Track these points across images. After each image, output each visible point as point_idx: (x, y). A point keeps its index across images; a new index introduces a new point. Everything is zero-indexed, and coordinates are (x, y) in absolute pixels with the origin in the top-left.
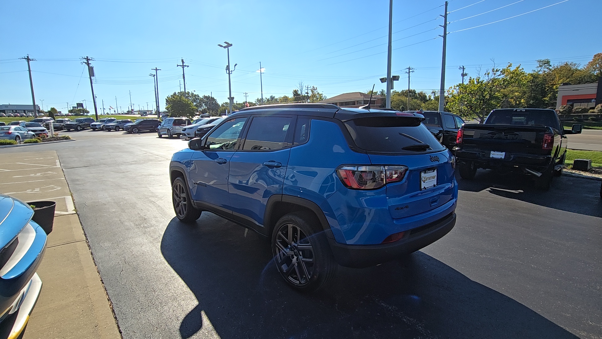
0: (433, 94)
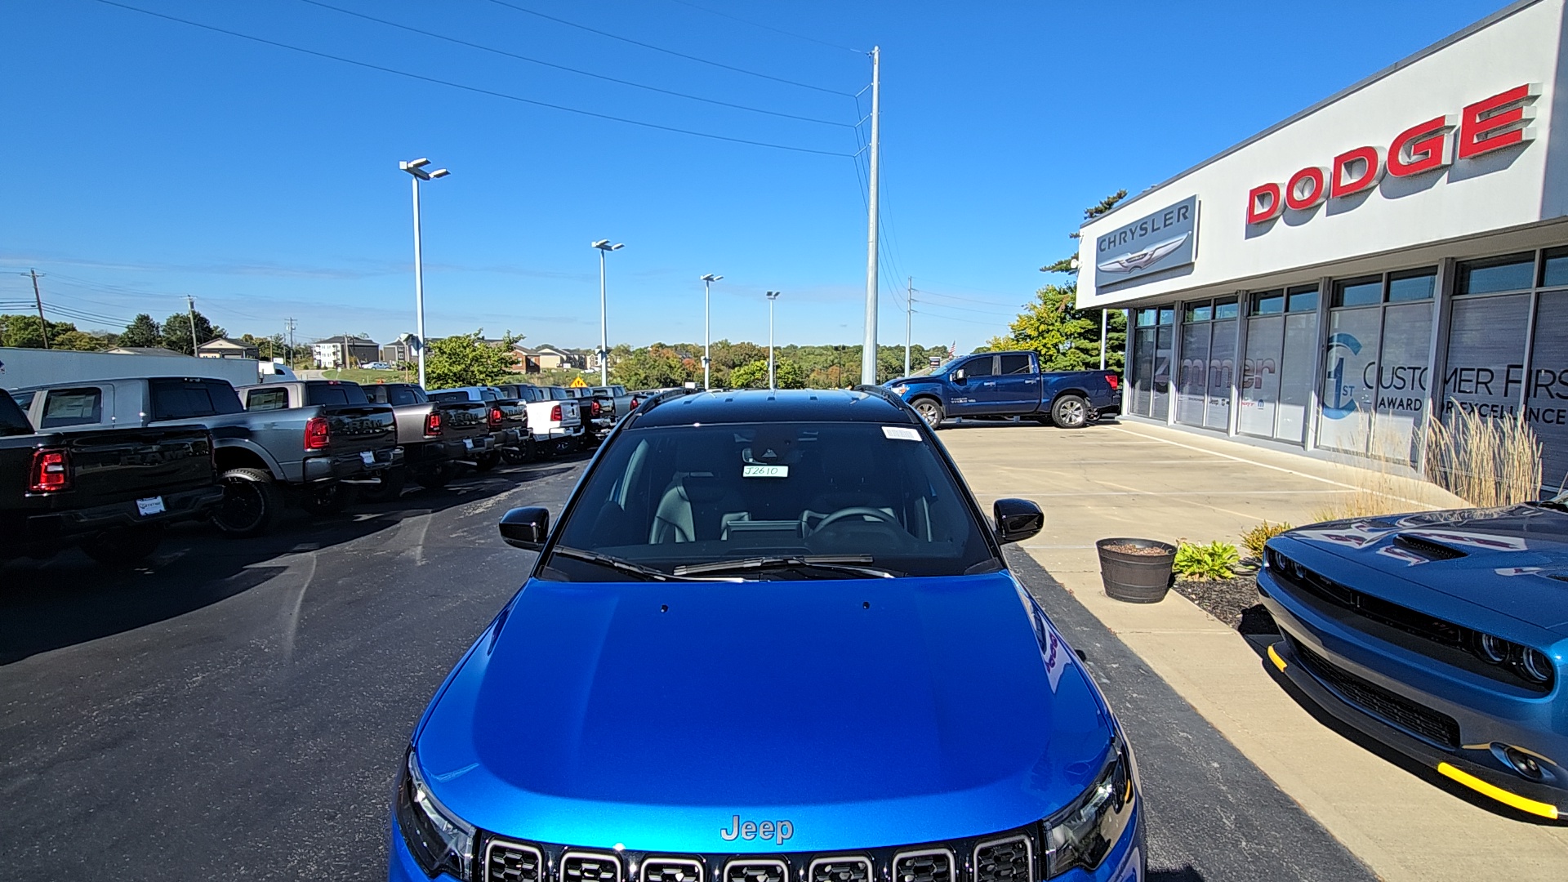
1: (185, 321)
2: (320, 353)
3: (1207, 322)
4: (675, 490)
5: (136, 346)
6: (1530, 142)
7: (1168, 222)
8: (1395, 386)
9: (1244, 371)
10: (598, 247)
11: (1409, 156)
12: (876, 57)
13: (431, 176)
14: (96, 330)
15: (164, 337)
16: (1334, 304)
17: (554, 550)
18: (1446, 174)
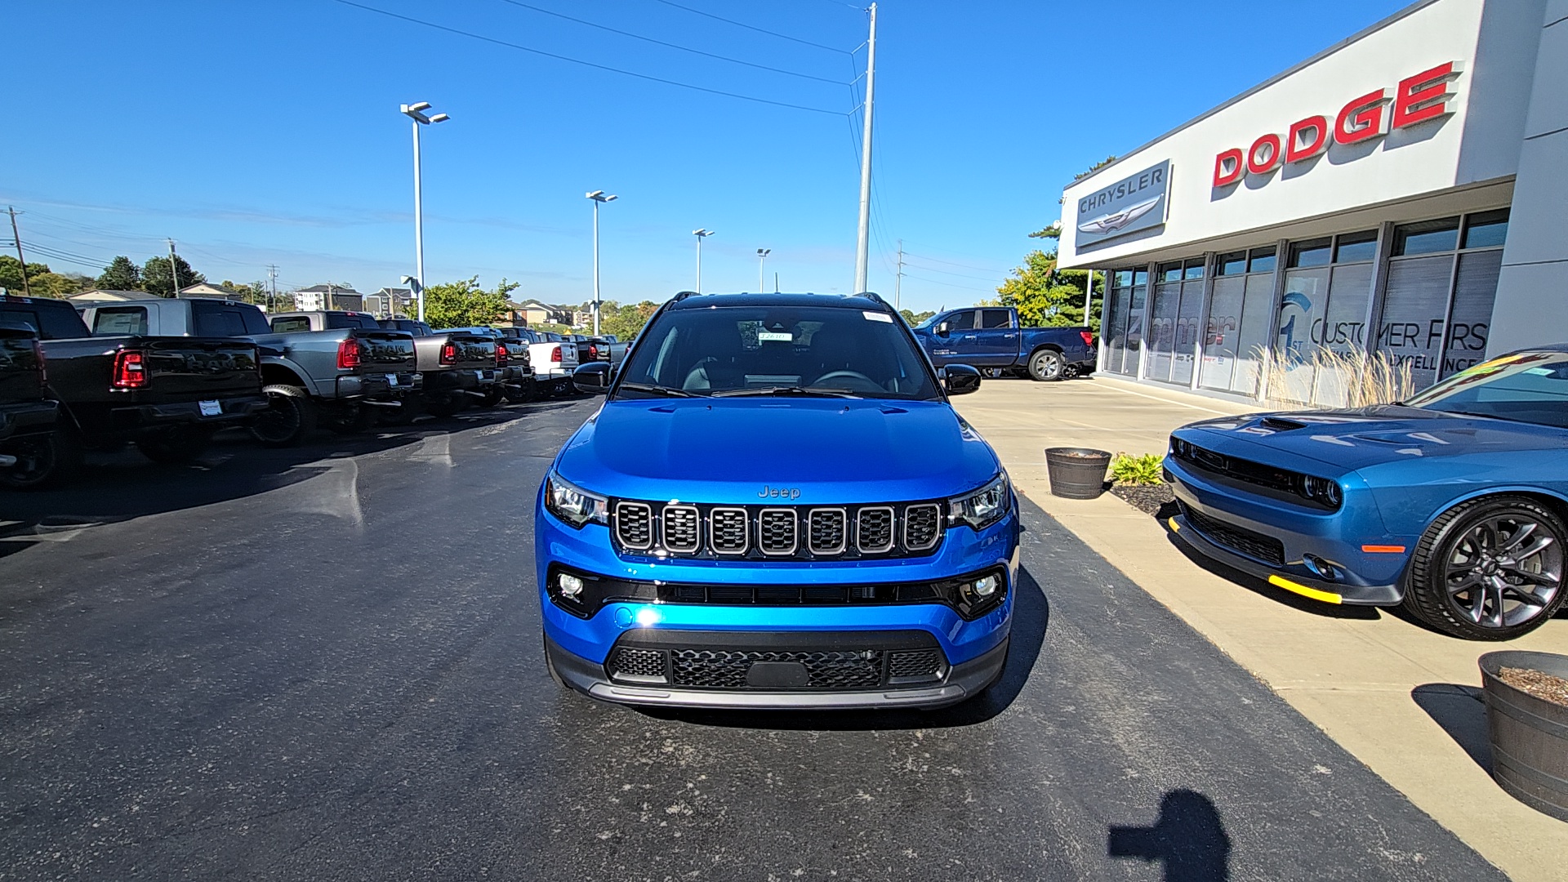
1: (165, 264)
2: (302, 301)
3: (1177, 282)
4: (697, 371)
5: (115, 289)
6: (1452, 114)
7: (1143, 185)
8: (1337, 341)
9: (1208, 328)
10: (592, 198)
11: (1354, 127)
12: (873, 13)
13: (431, 120)
14: (71, 272)
15: (143, 280)
16: (1290, 265)
17: (622, 385)
18: (1382, 143)
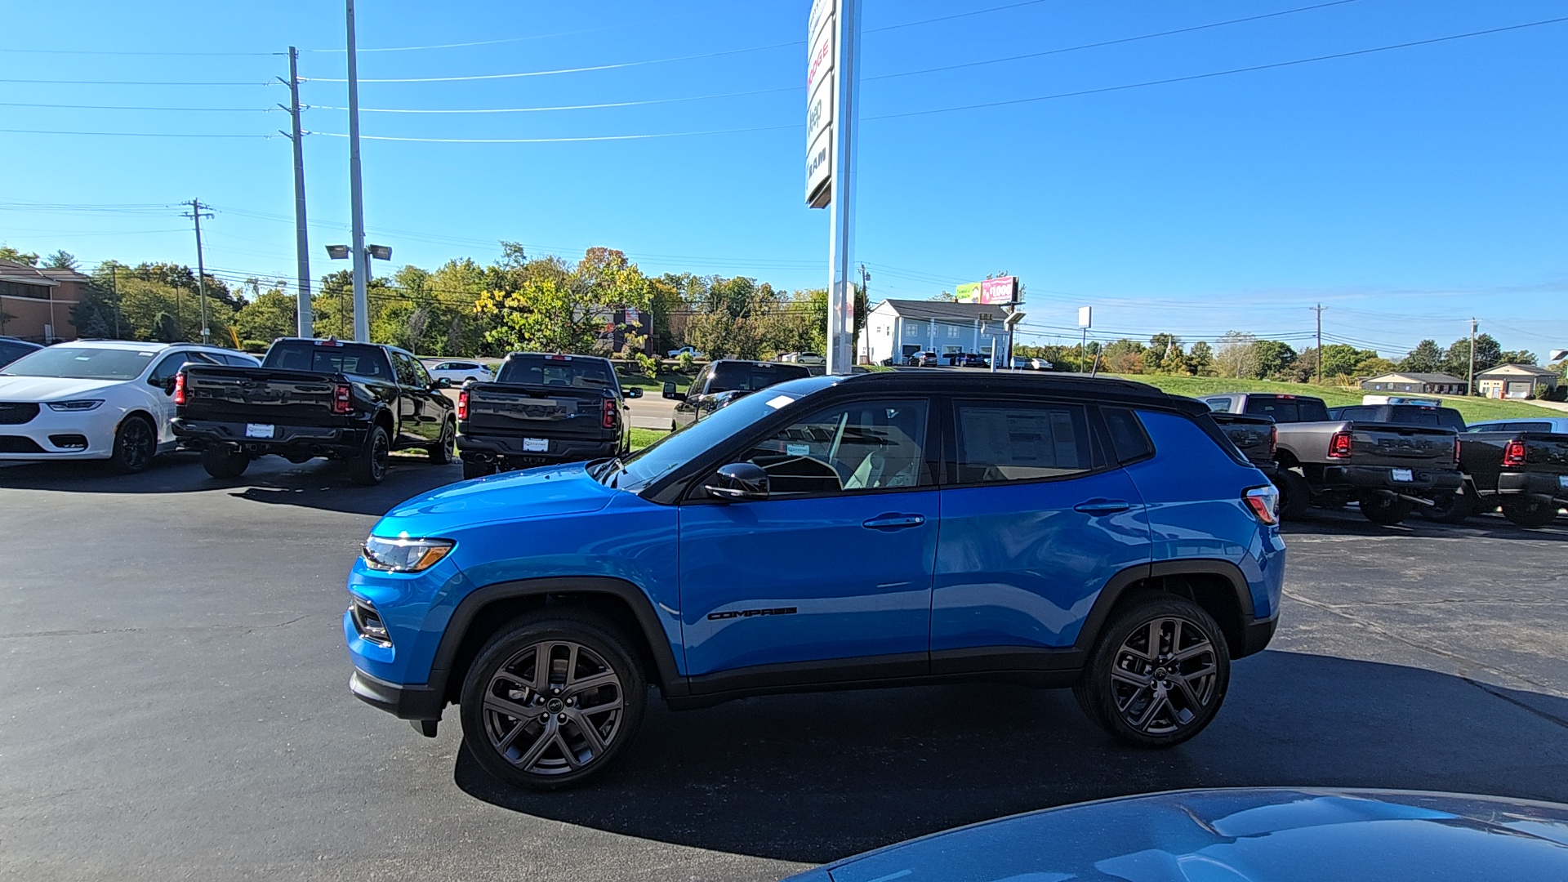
0: (252, 285)
5: (1414, 372)
15: (1445, 362)
